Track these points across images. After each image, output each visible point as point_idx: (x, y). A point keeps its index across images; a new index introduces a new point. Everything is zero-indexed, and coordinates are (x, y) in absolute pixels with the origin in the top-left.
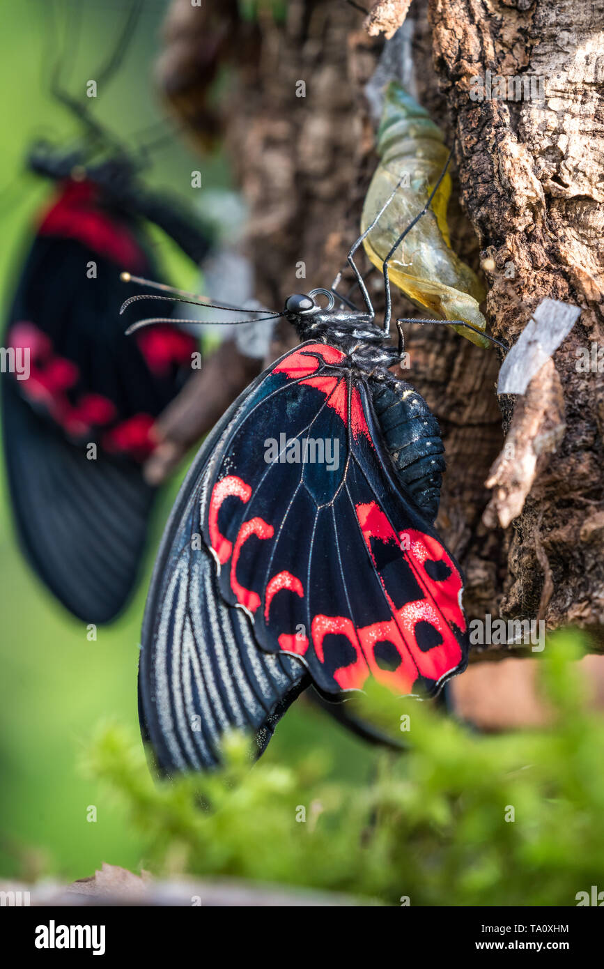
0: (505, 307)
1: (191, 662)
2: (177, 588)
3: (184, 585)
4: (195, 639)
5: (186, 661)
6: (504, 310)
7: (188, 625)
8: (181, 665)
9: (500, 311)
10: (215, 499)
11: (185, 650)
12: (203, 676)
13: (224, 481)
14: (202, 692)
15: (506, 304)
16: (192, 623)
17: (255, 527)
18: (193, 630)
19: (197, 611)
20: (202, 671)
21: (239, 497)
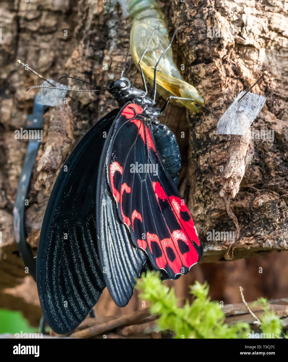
0: (210, 93)
1: (112, 247)
2: (104, 211)
3: (105, 211)
4: (112, 237)
5: (111, 247)
6: (209, 95)
7: (109, 229)
8: (110, 248)
9: (207, 95)
10: (111, 171)
11: (110, 241)
12: (116, 254)
13: (114, 163)
14: (117, 262)
15: (211, 92)
16: (110, 229)
17: (125, 187)
18: (111, 233)
19: (111, 223)
20: (116, 252)
21: (119, 172)
